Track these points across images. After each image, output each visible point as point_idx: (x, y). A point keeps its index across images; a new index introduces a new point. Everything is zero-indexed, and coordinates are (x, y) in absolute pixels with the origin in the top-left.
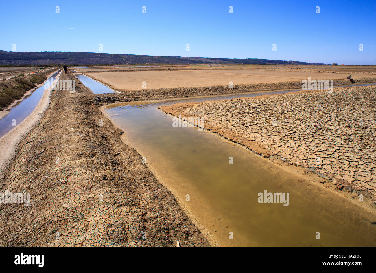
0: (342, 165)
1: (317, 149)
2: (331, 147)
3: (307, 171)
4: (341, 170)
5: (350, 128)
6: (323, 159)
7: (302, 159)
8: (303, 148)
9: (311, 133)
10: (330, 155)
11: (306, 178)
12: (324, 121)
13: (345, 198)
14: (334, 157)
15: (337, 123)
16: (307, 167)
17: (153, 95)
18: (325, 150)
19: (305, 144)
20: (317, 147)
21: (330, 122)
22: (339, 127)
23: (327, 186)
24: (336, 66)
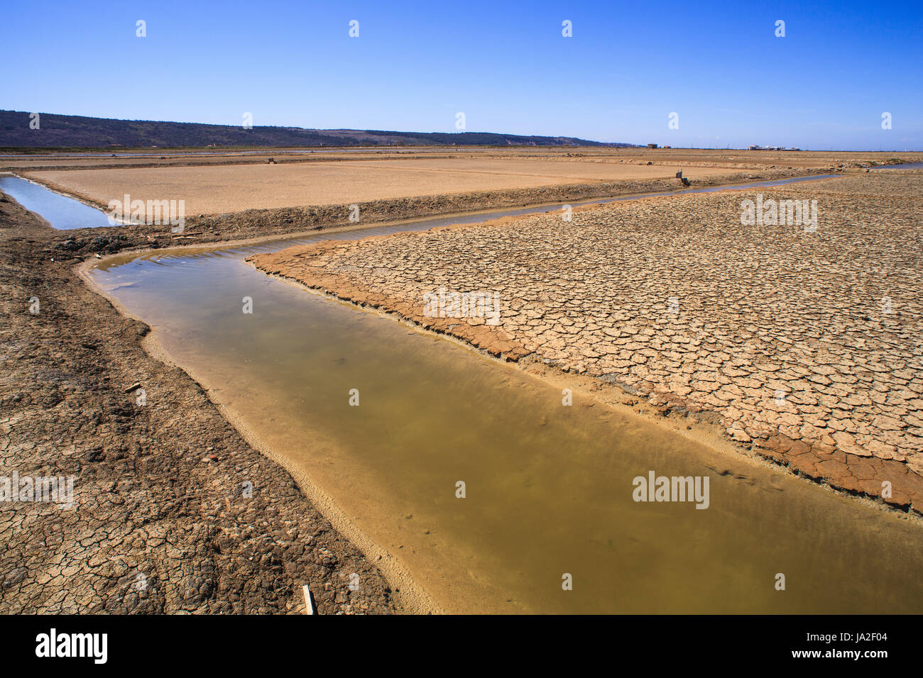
0: (668, 363)
1: (619, 332)
2: (646, 325)
3: (599, 383)
4: (666, 373)
5: (682, 283)
6: (631, 353)
7: (589, 358)
8: (592, 332)
9: (607, 299)
10: (646, 344)
11: (598, 398)
12: (632, 269)
13: (675, 430)
14: (652, 346)
15: (658, 274)
16: (599, 374)
17: (230, 228)
18: (636, 332)
19: (595, 323)
20: (618, 328)
21: (644, 273)
22: (661, 281)
23: (640, 411)
24: (656, 150)
